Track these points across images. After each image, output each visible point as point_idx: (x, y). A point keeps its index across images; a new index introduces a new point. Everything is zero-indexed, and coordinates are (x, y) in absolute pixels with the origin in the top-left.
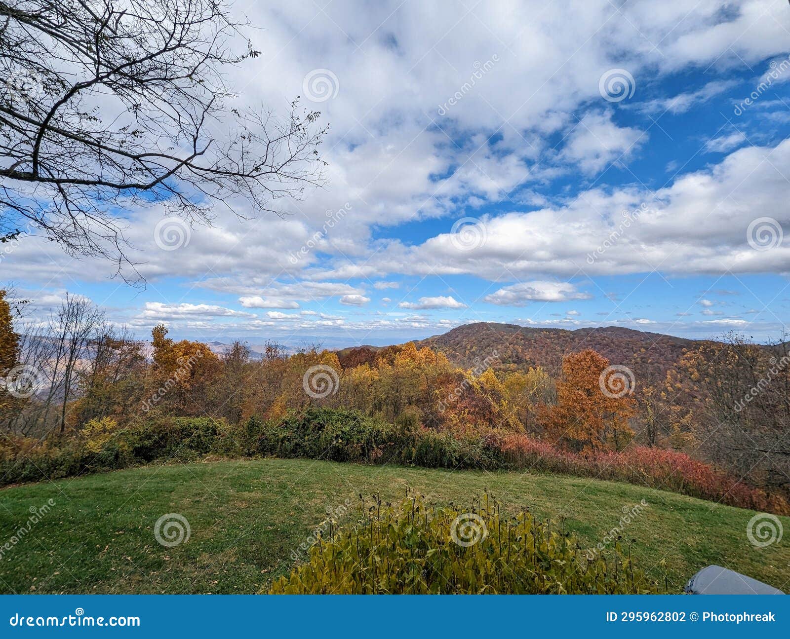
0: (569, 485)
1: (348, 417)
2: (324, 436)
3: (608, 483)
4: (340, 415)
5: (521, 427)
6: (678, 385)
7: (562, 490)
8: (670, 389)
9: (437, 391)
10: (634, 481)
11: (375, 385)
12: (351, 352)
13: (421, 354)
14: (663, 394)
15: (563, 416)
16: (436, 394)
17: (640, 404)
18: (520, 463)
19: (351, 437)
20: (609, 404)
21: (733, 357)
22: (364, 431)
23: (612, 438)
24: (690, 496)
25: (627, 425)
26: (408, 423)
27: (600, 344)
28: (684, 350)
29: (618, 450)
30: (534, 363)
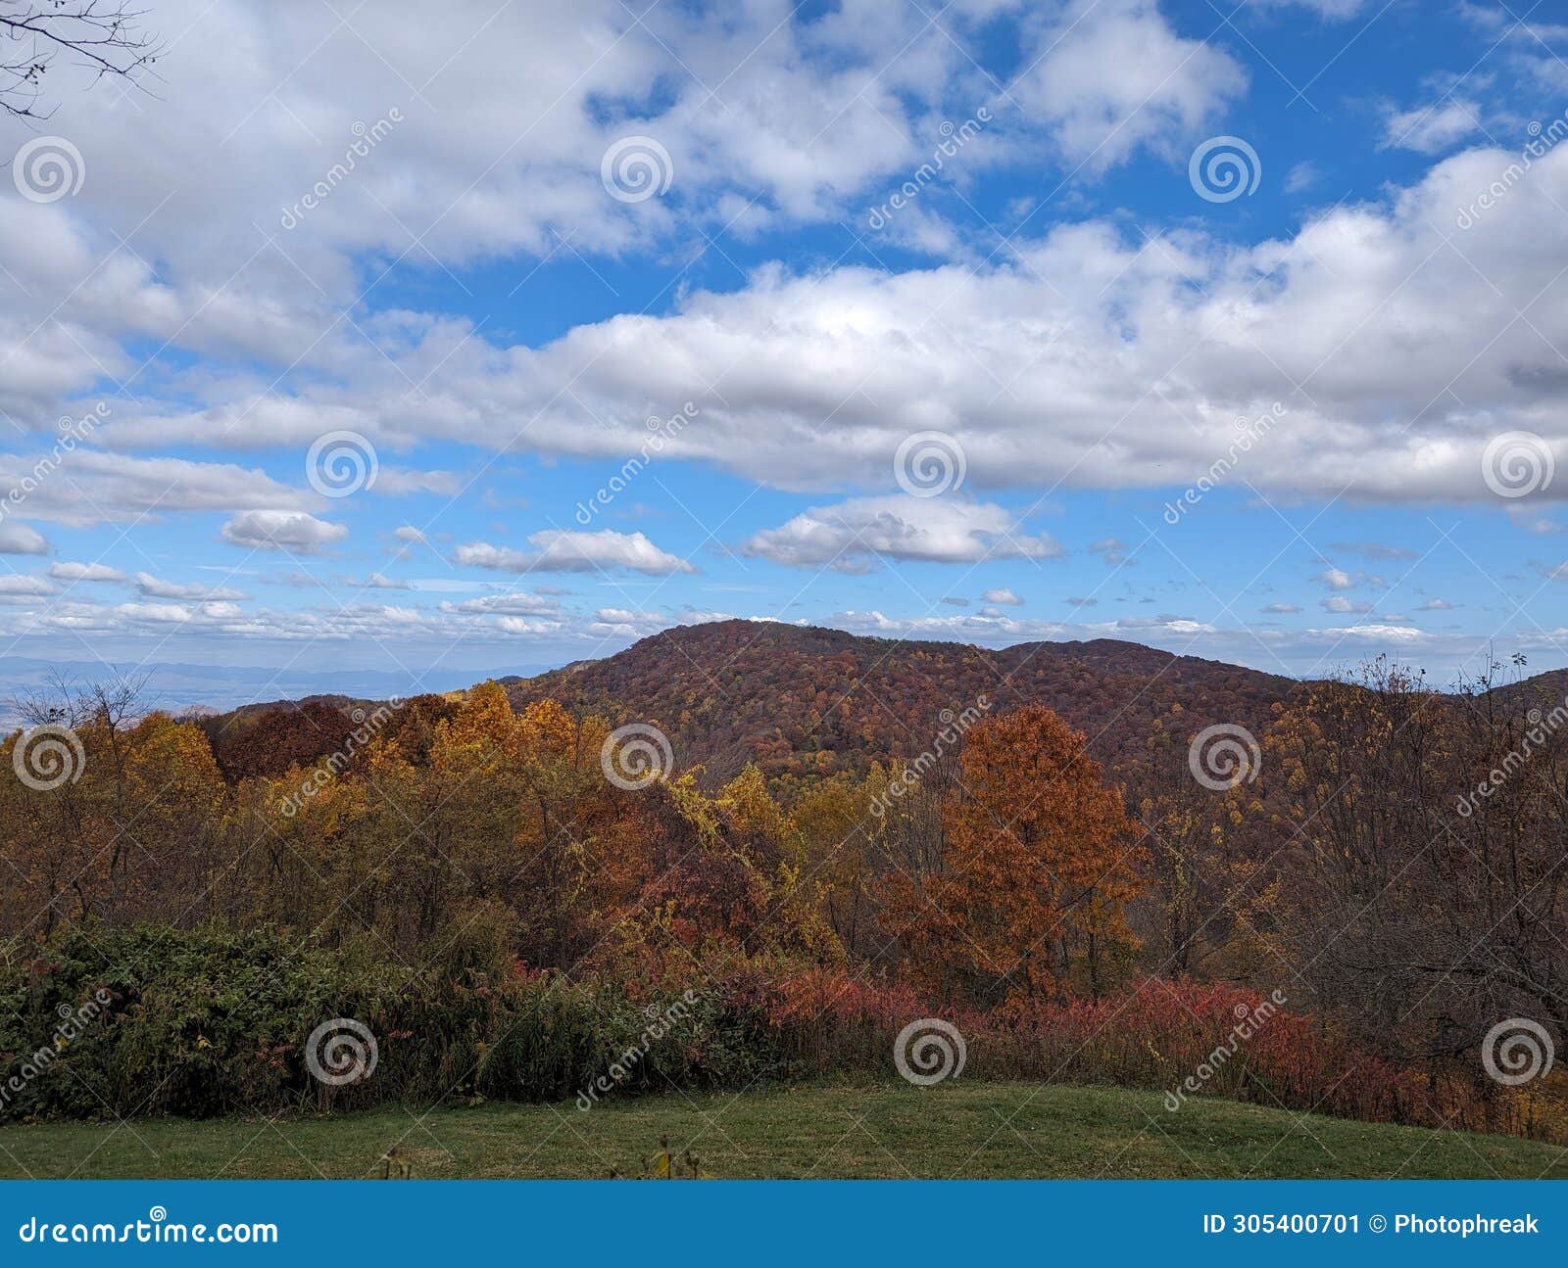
0: (960, 1108)
1: (237, 954)
2: (137, 1033)
3: (1062, 1089)
4: (206, 950)
5: (837, 946)
6: (1257, 805)
7: (939, 1125)
8: (1237, 817)
9: (576, 847)
10: (1125, 1078)
11: (352, 835)
12: (263, 721)
13: (526, 723)
14: (1217, 829)
15: (956, 907)
16: (572, 855)
17: (1160, 861)
18: (825, 1055)
19: (249, 1025)
20: (1080, 864)
21: (1382, 725)
22: (300, 1001)
23: (1082, 960)
24: (1259, 1103)
25: (1122, 921)
26: (468, 958)
27: (1069, 691)
28: (1277, 706)
29: (1098, 992)
30: (885, 750)
